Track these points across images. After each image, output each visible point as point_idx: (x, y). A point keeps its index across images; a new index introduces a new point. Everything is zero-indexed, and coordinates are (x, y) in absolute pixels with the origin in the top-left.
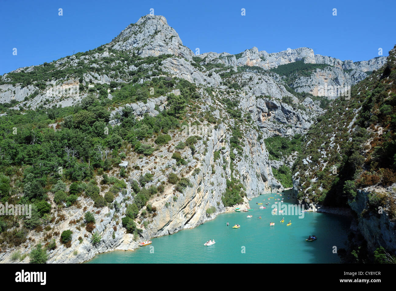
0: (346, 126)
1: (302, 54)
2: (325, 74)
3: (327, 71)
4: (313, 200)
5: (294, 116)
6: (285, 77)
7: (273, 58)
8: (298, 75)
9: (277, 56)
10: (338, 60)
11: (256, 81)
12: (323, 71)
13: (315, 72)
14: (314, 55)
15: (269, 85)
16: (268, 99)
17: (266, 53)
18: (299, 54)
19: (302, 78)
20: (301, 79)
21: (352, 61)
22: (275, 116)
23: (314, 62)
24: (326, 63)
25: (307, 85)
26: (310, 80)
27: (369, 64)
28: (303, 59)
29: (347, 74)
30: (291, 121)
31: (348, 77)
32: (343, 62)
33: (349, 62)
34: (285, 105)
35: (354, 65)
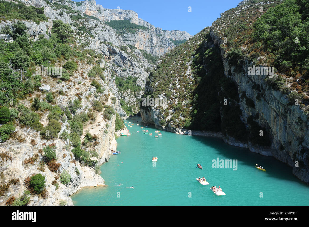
0: (185, 73)
1: (129, 15)
2: (144, 34)
3: (146, 33)
4: (178, 126)
5: (129, 62)
6: (116, 30)
7: (107, 13)
8: (126, 31)
9: (111, 12)
10: (153, 26)
11: (101, 28)
12: (143, 32)
13: (139, 31)
14: (137, 18)
15: (110, 34)
16: (110, 45)
17: (102, 8)
18: (127, 14)
19: (129, 33)
20: (128, 34)
21: (161, 29)
22: (114, 60)
23: (137, 23)
24: (145, 26)
25: (132, 40)
26: (134, 37)
27: (171, 34)
28: (130, 20)
29: (158, 38)
30: (126, 65)
31: (159, 40)
32: (156, 28)
33: (160, 29)
34: (122, 52)
35: (162, 32)
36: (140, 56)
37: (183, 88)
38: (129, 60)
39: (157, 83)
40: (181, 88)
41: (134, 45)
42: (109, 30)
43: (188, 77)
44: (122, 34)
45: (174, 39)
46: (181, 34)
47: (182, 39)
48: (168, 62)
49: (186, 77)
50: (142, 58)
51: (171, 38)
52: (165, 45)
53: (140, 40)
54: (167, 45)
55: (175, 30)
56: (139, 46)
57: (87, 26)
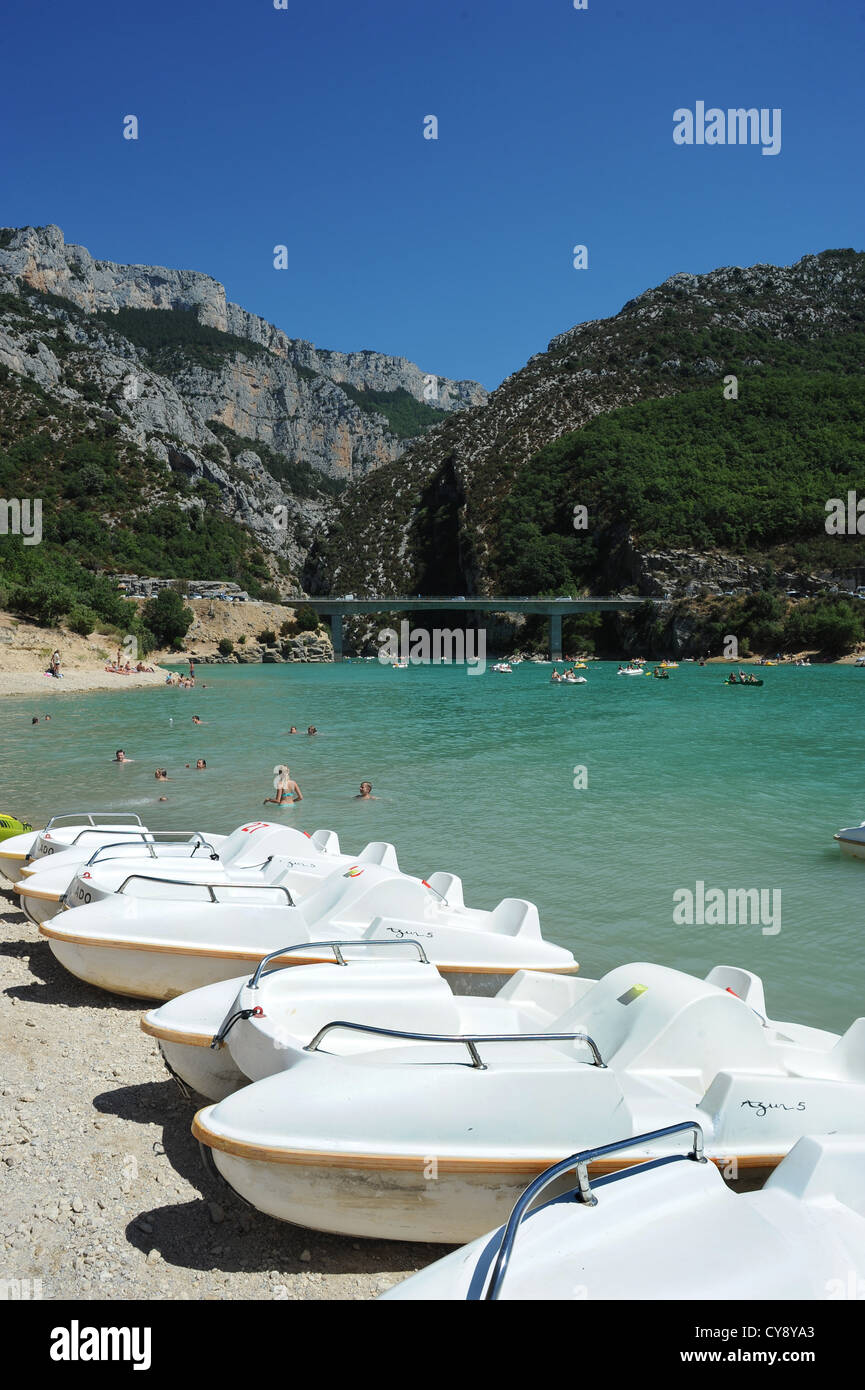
1: (192, 290)
2: (254, 372)
3: (260, 366)
6: (144, 351)
7: (107, 278)
8: (187, 359)
9: (120, 277)
10: (280, 333)
11: (141, 388)
12: (250, 363)
13: (233, 361)
14: (224, 303)
15: (168, 403)
16: (174, 444)
17: (87, 258)
18: (185, 288)
19: (197, 369)
20: (194, 372)
21: (314, 347)
23: (223, 326)
24: (254, 337)
25: (209, 393)
26: (217, 382)
28: (196, 309)
29: (305, 385)
30: (224, 506)
31: (306, 392)
32: (291, 341)
33: (306, 348)
34: (212, 466)
35: (317, 359)
36: (257, 473)
37: (392, 584)
38: (231, 491)
39: (337, 571)
40: (387, 583)
41: (218, 413)
42: (165, 390)
43: (402, 562)
44: (169, 369)
45: (360, 387)
46: (387, 366)
47: (390, 386)
48: (357, 516)
49: (399, 559)
50: (264, 477)
51: (349, 380)
52: (328, 411)
53: (238, 395)
54: (336, 413)
55: (367, 353)
56: (236, 416)
57: (98, 377)
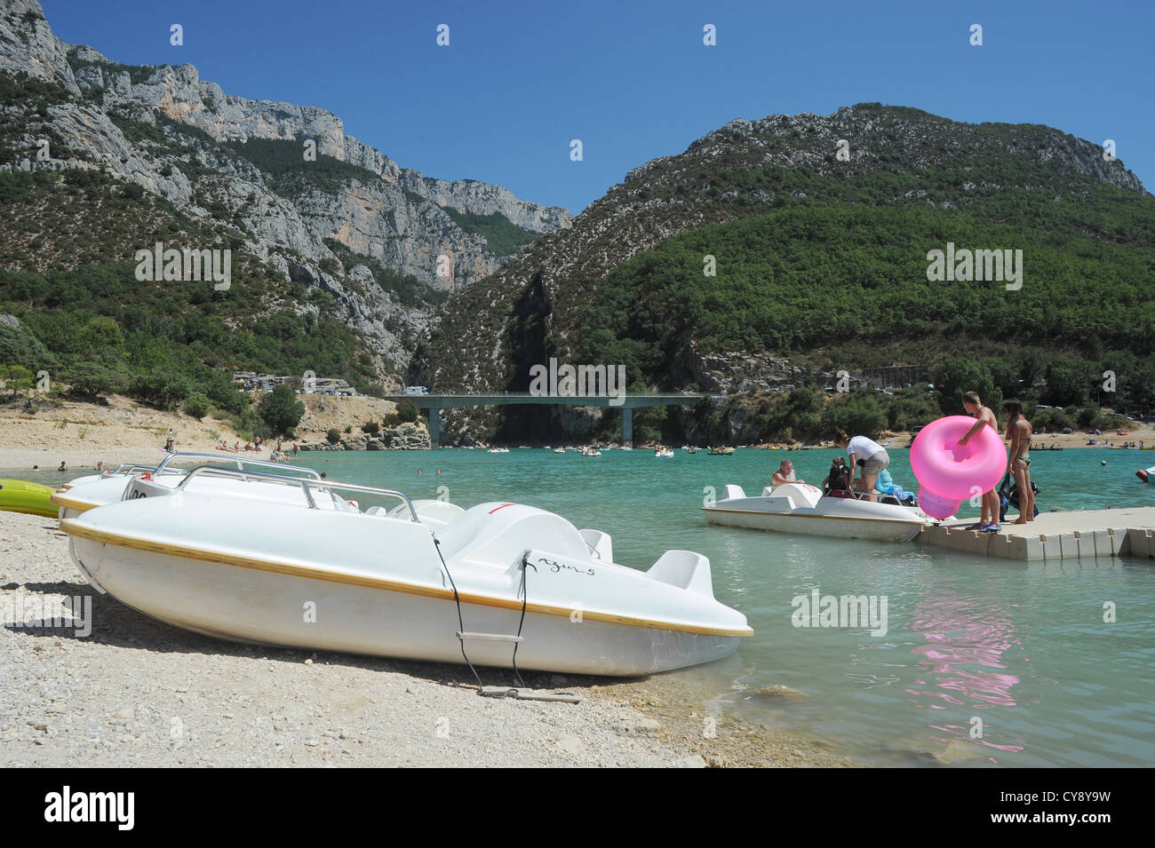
1: (314, 124)
2: (368, 196)
3: (373, 191)
5: (344, 305)
7: (237, 111)
8: (308, 184)
9: (249, 111)
10: (391, 163)
11: (265, 208)
12: (364, 188)
13: (349, 186)
14: (342, 136)
15: (289, 222)
16: (294, 258)
17: (219, 94)
18: (307, 122)
19: (316, 193)
20: (314, 195)
21: (421, 175)
23: (340, 156)
24: (368, 167)
26: (334, 204)
27: (452, 191)
29: (413, 209)
30: (338, 314)
31: (414, 215)
32: (401, 170)
33: (414, 176)
34: (328, 278)
35: (424, 185)
36: (369, 285)
37: (487, 383)
38: (345, 300)
39: (438, 371)
40: (482, 382)
41: (335, 232)
42: (287, 211)
43: (495, 364)
44: (291, 192)
45: (462, 211)
46: (486, 193)
47: (489, 211)
48: (456, 323)
49: (492, 361)
50: (375, 289)
51: (453, 204)
52: (433, 232)
53: (353, 216)
54: (441, 233)
55: (468, 182)
56: (351, 234)
57: (226, 198)
